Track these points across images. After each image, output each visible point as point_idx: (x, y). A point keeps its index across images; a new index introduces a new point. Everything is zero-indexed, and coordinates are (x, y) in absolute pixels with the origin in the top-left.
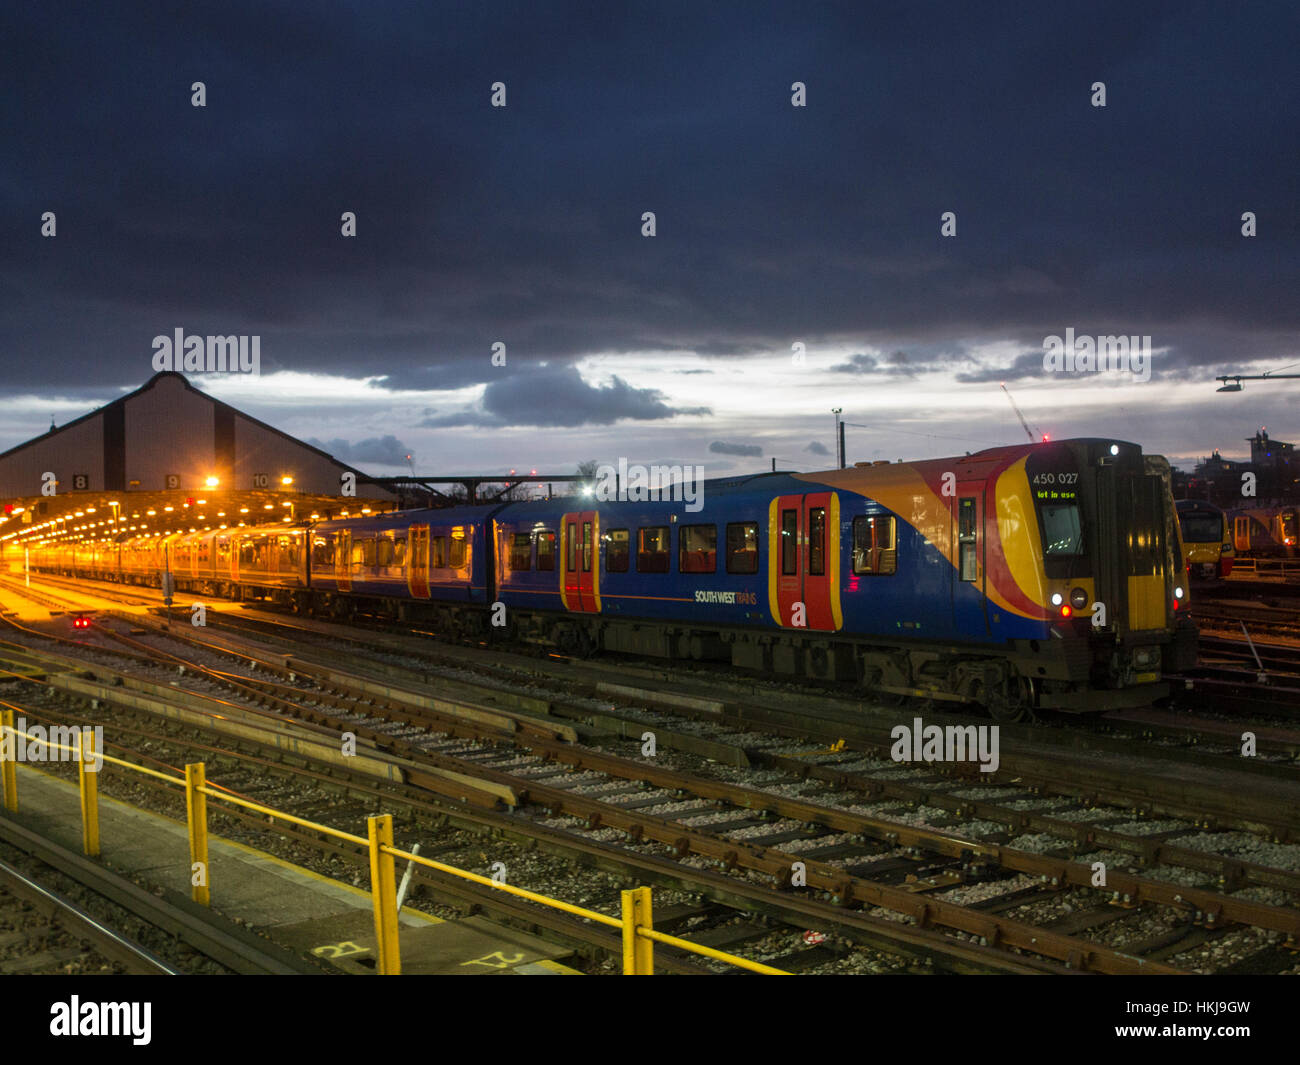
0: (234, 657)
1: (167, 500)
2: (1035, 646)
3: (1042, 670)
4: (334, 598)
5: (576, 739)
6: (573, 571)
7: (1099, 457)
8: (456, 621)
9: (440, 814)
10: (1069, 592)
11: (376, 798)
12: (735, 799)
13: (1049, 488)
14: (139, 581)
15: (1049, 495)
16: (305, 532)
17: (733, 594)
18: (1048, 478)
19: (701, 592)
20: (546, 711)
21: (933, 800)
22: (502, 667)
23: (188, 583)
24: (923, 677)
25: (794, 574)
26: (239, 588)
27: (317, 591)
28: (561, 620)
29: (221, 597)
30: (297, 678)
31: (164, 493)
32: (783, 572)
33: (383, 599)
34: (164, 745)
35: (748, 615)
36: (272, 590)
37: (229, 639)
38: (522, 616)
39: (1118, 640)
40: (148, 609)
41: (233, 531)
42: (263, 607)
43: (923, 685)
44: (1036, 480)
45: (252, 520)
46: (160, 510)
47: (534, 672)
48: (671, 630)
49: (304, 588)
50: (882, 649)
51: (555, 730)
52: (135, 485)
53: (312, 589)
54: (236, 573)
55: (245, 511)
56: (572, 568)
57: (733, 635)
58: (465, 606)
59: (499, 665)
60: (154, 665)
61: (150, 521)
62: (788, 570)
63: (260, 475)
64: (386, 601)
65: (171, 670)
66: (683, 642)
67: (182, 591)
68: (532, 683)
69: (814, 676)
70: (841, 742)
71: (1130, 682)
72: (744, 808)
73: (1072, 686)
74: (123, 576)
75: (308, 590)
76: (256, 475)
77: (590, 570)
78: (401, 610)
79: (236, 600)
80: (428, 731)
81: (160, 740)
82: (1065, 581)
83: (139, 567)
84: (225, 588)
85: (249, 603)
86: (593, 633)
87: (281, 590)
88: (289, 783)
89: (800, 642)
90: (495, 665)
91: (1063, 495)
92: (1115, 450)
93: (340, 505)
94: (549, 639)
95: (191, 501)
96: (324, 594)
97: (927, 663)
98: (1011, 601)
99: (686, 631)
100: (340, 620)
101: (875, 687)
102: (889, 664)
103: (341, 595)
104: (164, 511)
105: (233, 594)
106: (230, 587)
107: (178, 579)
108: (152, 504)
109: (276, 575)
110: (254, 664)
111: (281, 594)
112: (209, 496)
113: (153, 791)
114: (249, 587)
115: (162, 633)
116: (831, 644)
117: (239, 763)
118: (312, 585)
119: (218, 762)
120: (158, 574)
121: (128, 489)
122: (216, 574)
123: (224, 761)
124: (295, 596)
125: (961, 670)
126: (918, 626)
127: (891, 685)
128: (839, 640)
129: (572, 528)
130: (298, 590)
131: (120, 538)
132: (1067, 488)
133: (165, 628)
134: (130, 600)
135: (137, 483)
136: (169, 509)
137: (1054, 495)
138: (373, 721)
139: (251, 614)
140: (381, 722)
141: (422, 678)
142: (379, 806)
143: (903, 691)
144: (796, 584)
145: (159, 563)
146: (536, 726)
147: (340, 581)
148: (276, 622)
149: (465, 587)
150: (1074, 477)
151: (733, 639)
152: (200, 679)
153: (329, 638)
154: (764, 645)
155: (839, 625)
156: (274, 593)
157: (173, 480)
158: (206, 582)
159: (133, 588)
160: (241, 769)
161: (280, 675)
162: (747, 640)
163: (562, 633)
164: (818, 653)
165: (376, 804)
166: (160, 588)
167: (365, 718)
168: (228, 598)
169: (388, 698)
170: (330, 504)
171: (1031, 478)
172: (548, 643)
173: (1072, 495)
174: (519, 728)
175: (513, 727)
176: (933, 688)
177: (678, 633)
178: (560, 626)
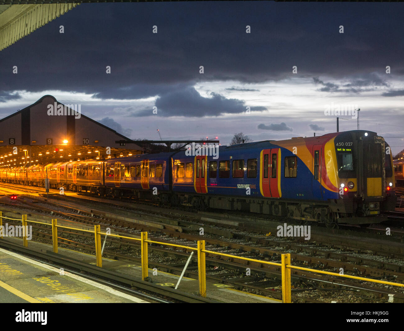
0: (72, 209)
1: (47, 149)
2: (336, 202)
3: (338, 210)
4: (113, 190)
5: (182, 231)
6: (199, 177)
7: (360, 137)
8: (158, 198)
9: (128, 245)
10: (347, 183)
11: (110, 242)
12: (221, 244)
13: (342, 147)
14: (35, 184)
15: (342, 150)
16: (103, 163)
17: (249, 185)
18: (341, 144)
19: (239, 185)
20: (177, 224)
21: (281, 245)
22: (172, 214)
23: (55, 185)
24: (305, 213)
25: (267, 178)
26: (77, 186)
27: (107, 187)
28: (195, 196)
29: (69, 191)
30: (94, 215)
31: (46, 146)
32: (264, 177)
33: (132, 190)
34: (46, 231)
35: (254, 193)
36: (90, 187)
37: (70, 204)
38: (182, 195)
39: (363, 199)
40: (39, 194)
41: (74, 163)
42: (86, 194)
43: (306, 216)
44: (337, 145)
45: (83, 159)
46: (44, 153)
47: (182, 215)
48: (231, 199)
49: (102, 186)
50: (293, 204)
51: (176, 228)
52: (34, 143)
53: (106, 186)
54: (75, 180)
55: (79, 154)
56: (198, 176)
57: (250, 200)
58: (162, 192)
59: (170, 213)
60: (42, 212)
61: (39, 158)
62: (266, 176)
63: (86, 139)
64: (133, 191)
65: (48, 213)
66: (235, 203)
67: (53, 188)
68: (180, 218)
69: (275, 215)
70: (270, 233)
71: (368, 214)
72: (223, 247)
73: (349, 215)
74: (28, 182)
75: (104, 187)
76: (83, 139)
77: (204, 177)
78: (139, 194)
79: (75, 192)
80: (135, 230)
81: (44, 229)
82: (345, 179)
83: (35, 178)
84: (71, 186)
85: (80, 193)
86: (206, 201)
87: (93, 187)
88: (85, 240)
89: (270, 202)
90: (169, 213)
91: (347, 150)
92: (366, 134)
93: (119, 152)
94: (191, 204)
95: (57, 150)
96: (110, 188)
97: (306, 208)
98: (328, 186)
99: (235, 199)
100: (116, 199)
101: (292, 217)
102: (296, 209)
103: (117, 189)
104: (46, 154)
105: (74, 189)
106: (73, 186)
107: (52, 183)
108: (40, 151)
109: (91, 181)
110: (79, 211)
111: (93, 189)
112: (64, 148)
113: (43, 240)
114: (81, 186)
115: (45, 202)
116: (279, 203)
117: (70, 235)
118: (105, 185)
119: (63, 235)
120: (43, 181)
121: (31, 144)
122: (67, 181)
123: (65, 235)
124: (99, 189)
125: (316, 211)
126: (303, 195)
127: (296, 217)
128: (281, 201)
129: (198, 161)
130: (100, 187)
131: (28, 166)
132: (348, 148)
133: (46, 200)
134: (32, 191)
135: (35, 142)
136: (48, 153)
137: (344, 150)
138: (118, 227)
139: (81, 197)
140: (120, 227)
141: (139, 216)
142: (111, 244)
143: (299, 218)
144: (268, 181)
145: (44, 176)
146: (170, 227)
147: (116, 183)
148: (91, 199)
149: (162, 184)
150: (351, 144)
151: (250, 202)
152: (59, 216)
153: (110, 204)
154: (260, 204)
155: (281, 196)
156: (90, 189)
157: (49, 141)
158: (63, 184)
159: (33, 187)
160: (71, 237)
161: (88, 215)
162: (254, 202)
163: (195, 201)
164: (276, 206)
165: (110, 244)
166: (44, 187)
167: (115, 226)
168: (72, 191)
169: (125, 221)
170: (116, 152)
171: (335, 144)
172: (190, 205)
173: (350, 150)
174: (165, 228)
175: (163, 228)
176: (309, 217)
177: (233, 201)
178: (194, 199)
